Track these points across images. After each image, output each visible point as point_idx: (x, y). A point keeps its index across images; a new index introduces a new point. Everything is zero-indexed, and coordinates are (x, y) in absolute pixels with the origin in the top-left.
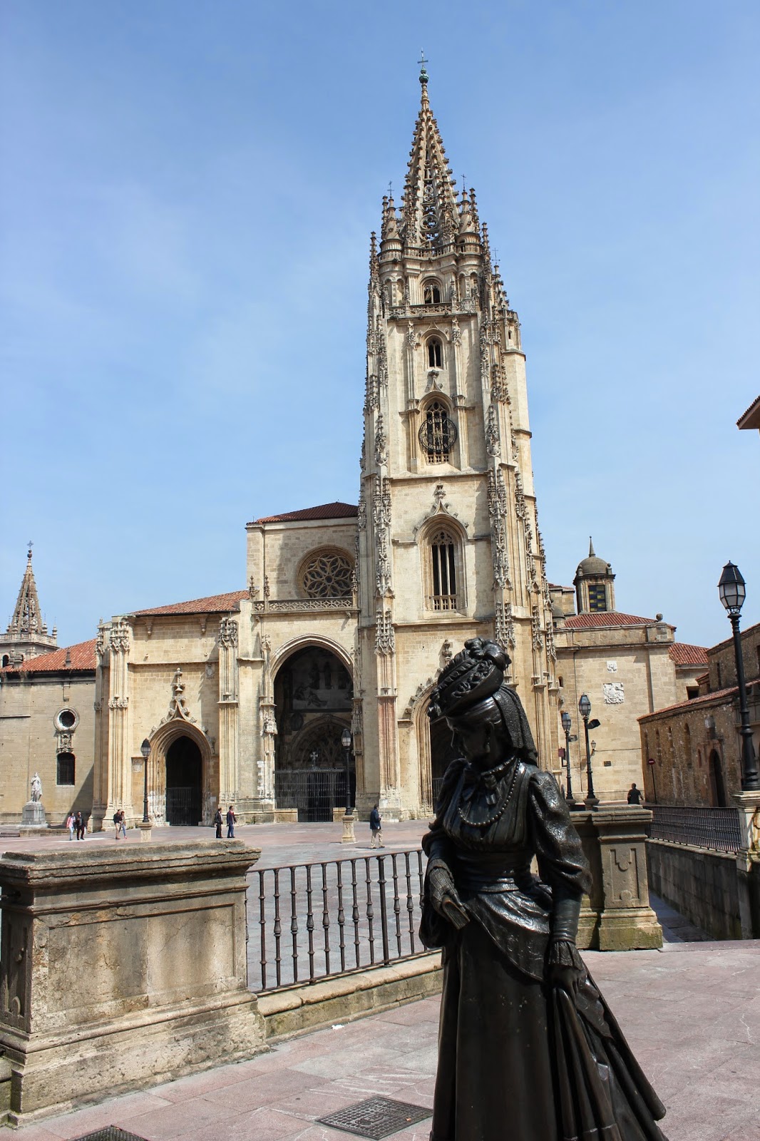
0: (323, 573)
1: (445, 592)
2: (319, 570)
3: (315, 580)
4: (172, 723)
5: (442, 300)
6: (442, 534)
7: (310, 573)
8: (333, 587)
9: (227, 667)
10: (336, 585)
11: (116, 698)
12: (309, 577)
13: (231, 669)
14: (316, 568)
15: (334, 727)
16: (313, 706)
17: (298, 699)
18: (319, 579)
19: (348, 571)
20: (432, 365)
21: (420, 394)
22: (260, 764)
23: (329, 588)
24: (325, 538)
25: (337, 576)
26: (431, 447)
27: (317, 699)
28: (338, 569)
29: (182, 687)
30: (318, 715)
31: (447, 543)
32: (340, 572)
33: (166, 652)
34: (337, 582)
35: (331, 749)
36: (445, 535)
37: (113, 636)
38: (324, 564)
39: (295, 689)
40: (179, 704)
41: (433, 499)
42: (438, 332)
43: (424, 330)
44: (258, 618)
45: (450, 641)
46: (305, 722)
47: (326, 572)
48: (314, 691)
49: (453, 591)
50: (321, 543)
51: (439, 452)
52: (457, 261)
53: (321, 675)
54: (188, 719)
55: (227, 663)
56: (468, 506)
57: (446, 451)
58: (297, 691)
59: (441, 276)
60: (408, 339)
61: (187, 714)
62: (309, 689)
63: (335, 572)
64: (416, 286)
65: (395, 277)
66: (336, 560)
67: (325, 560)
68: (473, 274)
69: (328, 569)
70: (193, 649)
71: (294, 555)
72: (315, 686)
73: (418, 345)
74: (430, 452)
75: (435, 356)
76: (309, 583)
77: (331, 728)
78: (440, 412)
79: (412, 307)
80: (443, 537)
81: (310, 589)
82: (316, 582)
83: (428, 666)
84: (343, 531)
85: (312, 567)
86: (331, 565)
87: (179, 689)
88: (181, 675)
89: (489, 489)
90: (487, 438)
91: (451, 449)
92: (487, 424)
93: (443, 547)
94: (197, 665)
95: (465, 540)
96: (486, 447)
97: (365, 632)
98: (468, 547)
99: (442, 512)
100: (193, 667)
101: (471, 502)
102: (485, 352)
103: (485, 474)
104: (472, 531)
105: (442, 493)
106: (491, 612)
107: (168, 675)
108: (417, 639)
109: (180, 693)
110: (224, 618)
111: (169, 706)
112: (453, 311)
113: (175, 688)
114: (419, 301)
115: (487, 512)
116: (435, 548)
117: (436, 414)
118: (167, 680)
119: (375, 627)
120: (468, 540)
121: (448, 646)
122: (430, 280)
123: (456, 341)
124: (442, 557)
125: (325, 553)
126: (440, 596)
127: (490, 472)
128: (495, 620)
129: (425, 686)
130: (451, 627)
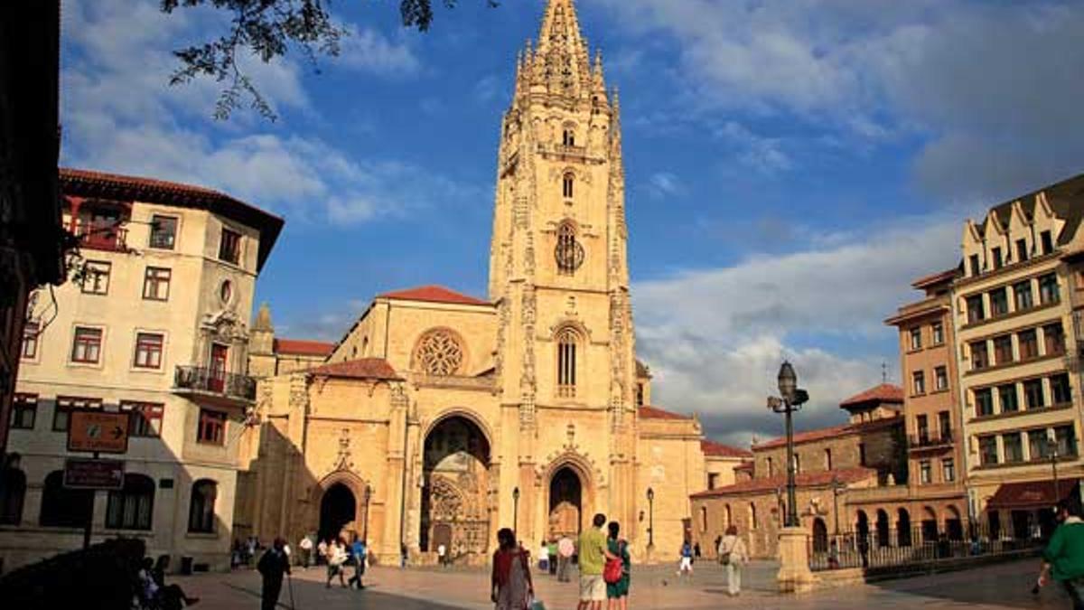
0: (435, 349)
1: (567, 382)
2: (432, 346)
3: (428, 355)
4: (337, 471)
5: (576, 143)
6: (567, 335)
7: (425, 348)
8: (444, 363)
9: (398, 428)
10: (446, 362)
12: (423, 351)
13: (402, 430)
14: (429, 344)
18: (431, 354)
19: (457, 350)
20: (565, 194)
21: (558, 218)
23: (441, 364)
24: (443, 319)
25: (447, 354)
26: (563, 263)
28: (449, 348)
29: (348, 441)
31: (570, 343)
32: (450, 351)
33: (334, 408)
34: (447, 359)
36: (570, 337)
38: (436, 341)
40: (344, 455)
41: (568, 308)
42: (576, 170)
43: (564, 165)
44: (418, 387)
45: (574, 423)
47: (438, 348)
49: (573, 383)
50: (438, 323)
51: (566, 269)
52: (592, 113)
54: (352, 469)
55: (398, 424)
56: (591, 317)
57: (572, 268)
59: (577, 121)
60: (553, 171)
61: (351, 465)
63: (446, 350)
64: (557, 124)
65: (543, 116)
66: (449, 340)
67: (438, 338)
68: (604, 127)
69: (440, 346)
70: (359, 408)
71: (415, 331)
73: (558, 177)
74: (560, 266)
75: (568, 189)
76: (424, 357)
79: (556, 146)
80: (568, 338)
82: (428, 357)
85: (426, 343)
86: (443, 344)
87: (344, 442)
88: (347, 430)
89: (612, 306)
90: (611, 264)
91: (578, 267)
92: (611, 253)
93: (567, 347)
94: (362, 422)
95: (588, 342)
96: (609, 271)
97: (506, 409)
98: (590, 349)
99: (573, 318)
100: (359, 424)
101: (593, 314)
102: (613, 195)
103: (607, 293)
104: (596, 337)
105: (573, 303)
106: (604, 403)
107: (334, 429)
108: (547, 418)
109: (346, 445)
110: (394, 385)
111: (335, 458)
112: (588, 156)
113: (341, 440)
114: (560, 140)
115: (607, 323)
116: (560, 346)
117: (567, 237)
118: (333, 434)
119: (519, 406)
120: (592, 343)
121: (571, 426)
122: (569, 124)
123: (588, 180)
124: (566, 355)
125: (441, 332)
126: (563, 386)
127: (613, 292)
128: (609, 410)
129: (554, 456)
130: (575, 412)
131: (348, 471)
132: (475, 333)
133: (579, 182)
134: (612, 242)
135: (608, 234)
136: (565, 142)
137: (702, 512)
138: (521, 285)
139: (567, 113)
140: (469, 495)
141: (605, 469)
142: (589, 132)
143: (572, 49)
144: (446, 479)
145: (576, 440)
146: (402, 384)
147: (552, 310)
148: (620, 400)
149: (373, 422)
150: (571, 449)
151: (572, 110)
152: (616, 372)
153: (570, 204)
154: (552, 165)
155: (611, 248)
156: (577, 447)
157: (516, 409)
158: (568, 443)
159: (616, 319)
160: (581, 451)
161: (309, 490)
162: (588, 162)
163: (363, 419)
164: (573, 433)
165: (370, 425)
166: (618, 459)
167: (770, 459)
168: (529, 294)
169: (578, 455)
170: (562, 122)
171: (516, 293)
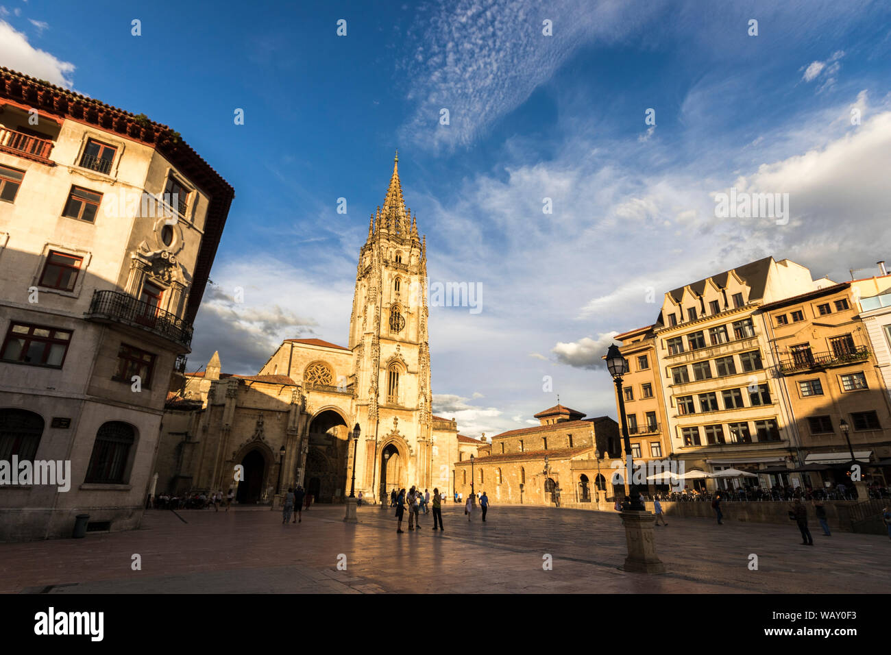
1: (393, 394)
4: (254, 442)
5: (403, 262)
6: (396, 367)
7: (310, 372)
8: (321, 381)
9: (295, 415)
11: (227, 425)
12: (310, 374)
13: (297, 417)
14: (314, 370)
19: (329, 374)
20: (396, 289)
21: (393, 301)
22: (299, 470)
24: (322, 356)
26: (393, 326)
28: (325, 373)
29: (262, 423)
31: (396, 372)
32: (325, 375)
33: (255, 402)
34: (323, 379)
37: (230, 388)
38: (318, 369)
40: (259, 431)
41: (396, 351)
43: (396, 273)
44: (308, 391)
45: (398, 417)
47: (318, 373)
49: (396, 394)
50: (318, 358)
51: (395, 329)
52: (411, 247)
54: (264, 441)
55: (296, 413)
56: (408, 357)
57: (398, 330)
59: (403, 251)
60: (390, 275)
61: (263, 438)
63: (323, 374)
64: (394, 251)
65: (386, 246)
66: (324, 368)
67: (318, 367)
68: (418, 255)
69: (320, 372)
70: (271, 403)
71: (306, 362)
74: (392, 328)
75: (397, 286)
76: (309, 377)
79: (392, 262)
80: (394, 369)
81: (309, 380)
83: (386, 428)
85: (311, 369)
86: (321, 370)
87: (260, 424)
88: (262, 416)
89: (421, 352)
90: (420, 329)
91: (401, 329)
92: (421, 323)
93: (394, 373)
94: (272, 411)
95: (406, 372)
96: (419, 332)
97: (359, 407)
98: (408, 375)
99: (399, 357)
100: (270, 412)
101: (410, 355)
103: (417, 344)
104: (410, 369)
105: (399, 349)
106: (414, 406)
107: (254, 415)
108: (384, 413)
109: (261, 426)
110: (294, 389)
111: (253, 433)
112: (409, 269)
113: (258, 422)
114: (394, 260)
115: (417, 362)
116: (391, 373)
117: (396, 313)
118: (253, 418)
119: (367, 405)
120: (408, 372)
121: (396, 419)
122: (398, 252)
123: (409, 282)
124: (393, 377)
125: (320, 363)
126: (391, 396)
127: (421, 344)
128: (418, 410)
129: (385, 436)
130: (398, 411)
131: (261, 442)
132: (340, 365)
133: (404, 283)
134: (421, 317)
135: (418, 312)
136: (397, 260)
137: (463, 473)
138: (372, 337)
139: (400, 246)
140: (331, 459)
142: (410, 257)
143: (401, 214)
144: (319, 449)
145: (398, 428)
146: (299, 389)
147: (388, 351)
148: (423, 405)
149: (280, 412)
150: (395, 432)
151: (402, 244)
152: (422, 389)
153: (398, 294)
154: (390, 272)
155: (420, 321)
156: (399, 432)
157: (366, 407)
158: (394, 429)
159: (422, 359)
160: (400, 434)
161: (234, 454)
162: (409, 273)
163: (273, 409)
164: (396, 424)
165: (277, 413)
166: (422, 439)
167: (503, 444)
168: (376, 341)
169: (399, 436)
170: (397, 249)
171: (369, 340)
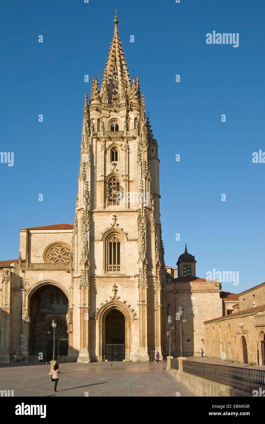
0: (57, 254)
1: (115, 263)
2: (55, 252)
3: (53, 257)
5: (119, 129)
6: (115, 237)
7: (51, 253)
9: (6, 292)
12: (50, 255)
14: (54, 251)
15: (60, 321)
16: (51, 312)
17: (43, 308)
18: (55, 256)
20: (113, 160)
21: (108, 173)
23: (60, 260)
24: (58, 238)
25: (64, 255)
27: (52, 308)
28: (65, 252)
30: (53, 315)
31: (116, 242)
34: (64, 258)
35: (59, 330)
36: (116, 238)
38: (58, 250)
39: (42, 303)
41: (112, 222)
42: (118, 145)
45: (117, 285)
46: (46, 318)
47: (59, 253)
48: (51, 305)
49: (119, 263)
50: (57, 240)
51: (114, 201)
53: (55, 298)
55: (6, 290)
56: (127, 226)
58: (43, 305)
60: (104, 147)
62: (48, 304)
63: (63, 254)
64: (107, 123)
66: (64, 248)
68: (136, 118)
71: (44, 245)
72: (52, 303)
73: (108, 150)
74: (110, 200)
75: (115, 156)
76: (50, 258)
77: (59, 321)
78: (116, 183)
80: (115, 239)
81: (51, 260)
82: (53, 258)
83: (105, 295)
84: (68, 235)
85: (52, 251)
86: (61, 251)
89: (139, 218)
92: (139, 189)
93: (114, 244)
95: (125, 240)
97: (76, 280)
98: (127, 243)
99: (116, 227)
101: (129, 224)
102: (140, 155)
103: (137, 211)
104: (130, 237)
105: (115, 219)
108: (101, 283)
112: (125, 135)
114: (108, 129)
115: (137, 229)
116: (110, 243)
117: (114, 183)
119: (80, 276)
120: (128, 241)
121: (115, 287)
122: (114, 119)
123: (125, 148)
125: (58, 244)
126: (112, 265)
127: (139, 210)
128: (137, 276)
129: (105, 303)
130: (117, 278)
133: (121, 152)
134: (139, 182)
135: (138, 178)
136: (112, 130)
137: (207, 331)
141: (137, 310)
142: (127, 122)
145: (117, 295)
147: (102, 223)
148: (142, 270)
150: (115, 299)
151: (115, 112)
152: (140, 255)
153: (115, 165)
154: (103, 144)
155: (139, 186)
156: (119, 298)
158: (113, 296)
159: (141, 225)
160: (121, 300)
162: (126, 140)
164: (116, 291)
168: (85, 216)
169: (120, 302)
170: (111, 118)
171: (80, 216)
